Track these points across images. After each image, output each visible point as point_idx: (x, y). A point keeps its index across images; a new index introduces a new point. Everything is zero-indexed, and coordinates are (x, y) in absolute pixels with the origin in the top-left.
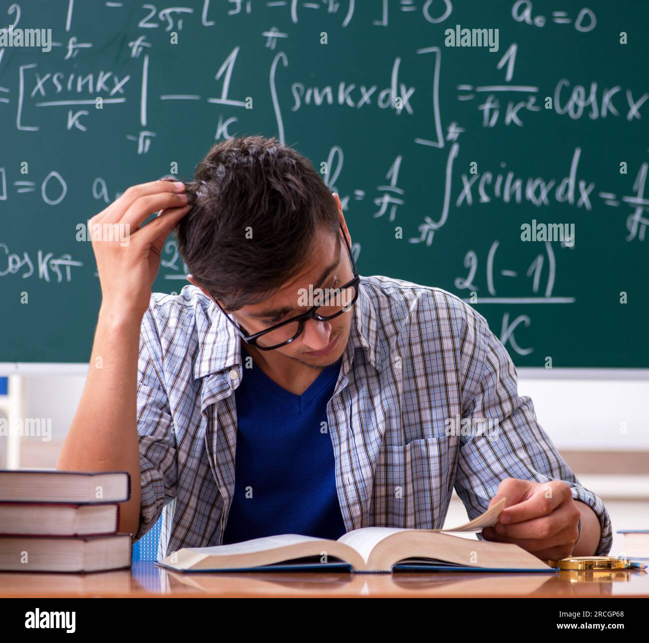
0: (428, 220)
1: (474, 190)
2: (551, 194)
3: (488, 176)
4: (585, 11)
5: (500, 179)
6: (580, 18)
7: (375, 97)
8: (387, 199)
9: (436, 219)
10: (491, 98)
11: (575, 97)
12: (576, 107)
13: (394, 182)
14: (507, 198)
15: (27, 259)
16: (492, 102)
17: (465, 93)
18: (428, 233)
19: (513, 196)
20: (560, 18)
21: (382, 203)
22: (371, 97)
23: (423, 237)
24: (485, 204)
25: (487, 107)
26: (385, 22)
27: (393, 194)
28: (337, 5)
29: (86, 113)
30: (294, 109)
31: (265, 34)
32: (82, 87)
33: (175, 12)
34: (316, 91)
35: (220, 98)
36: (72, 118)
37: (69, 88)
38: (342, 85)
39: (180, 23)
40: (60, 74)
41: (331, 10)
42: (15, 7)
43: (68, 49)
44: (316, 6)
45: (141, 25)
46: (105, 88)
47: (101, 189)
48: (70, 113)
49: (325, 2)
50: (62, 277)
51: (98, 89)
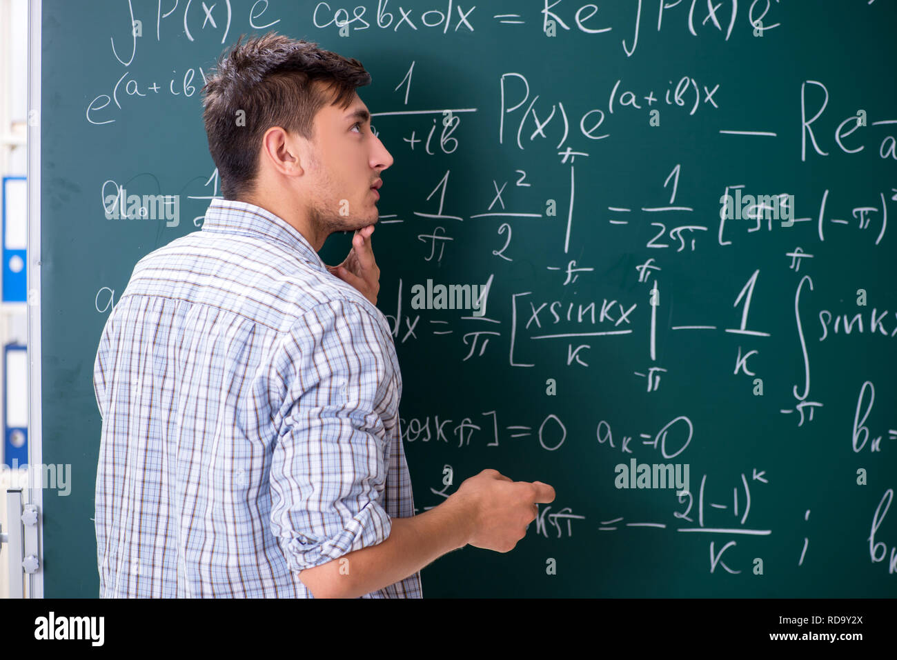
28: (868, 221)
29: (588, 347)
30: (822, 339)
31: (789, 254)
32: (583, 317)
33: (688, 230)
34: (845, 318)
35: (739, 328)
36: (573, 351)
37: (569, 318)
38: (874, 312)
39: (693, 242)
40: (558, 302)
41: (861, 226)
42: (506, 227)
43: (567, 274)
44: (845, 222)
45: (649, 245)
46: (609, 318)
47: (607, 432)
48: (570, 347)
49: (856, 217)
50: (562, 532)
51: (602, 320)
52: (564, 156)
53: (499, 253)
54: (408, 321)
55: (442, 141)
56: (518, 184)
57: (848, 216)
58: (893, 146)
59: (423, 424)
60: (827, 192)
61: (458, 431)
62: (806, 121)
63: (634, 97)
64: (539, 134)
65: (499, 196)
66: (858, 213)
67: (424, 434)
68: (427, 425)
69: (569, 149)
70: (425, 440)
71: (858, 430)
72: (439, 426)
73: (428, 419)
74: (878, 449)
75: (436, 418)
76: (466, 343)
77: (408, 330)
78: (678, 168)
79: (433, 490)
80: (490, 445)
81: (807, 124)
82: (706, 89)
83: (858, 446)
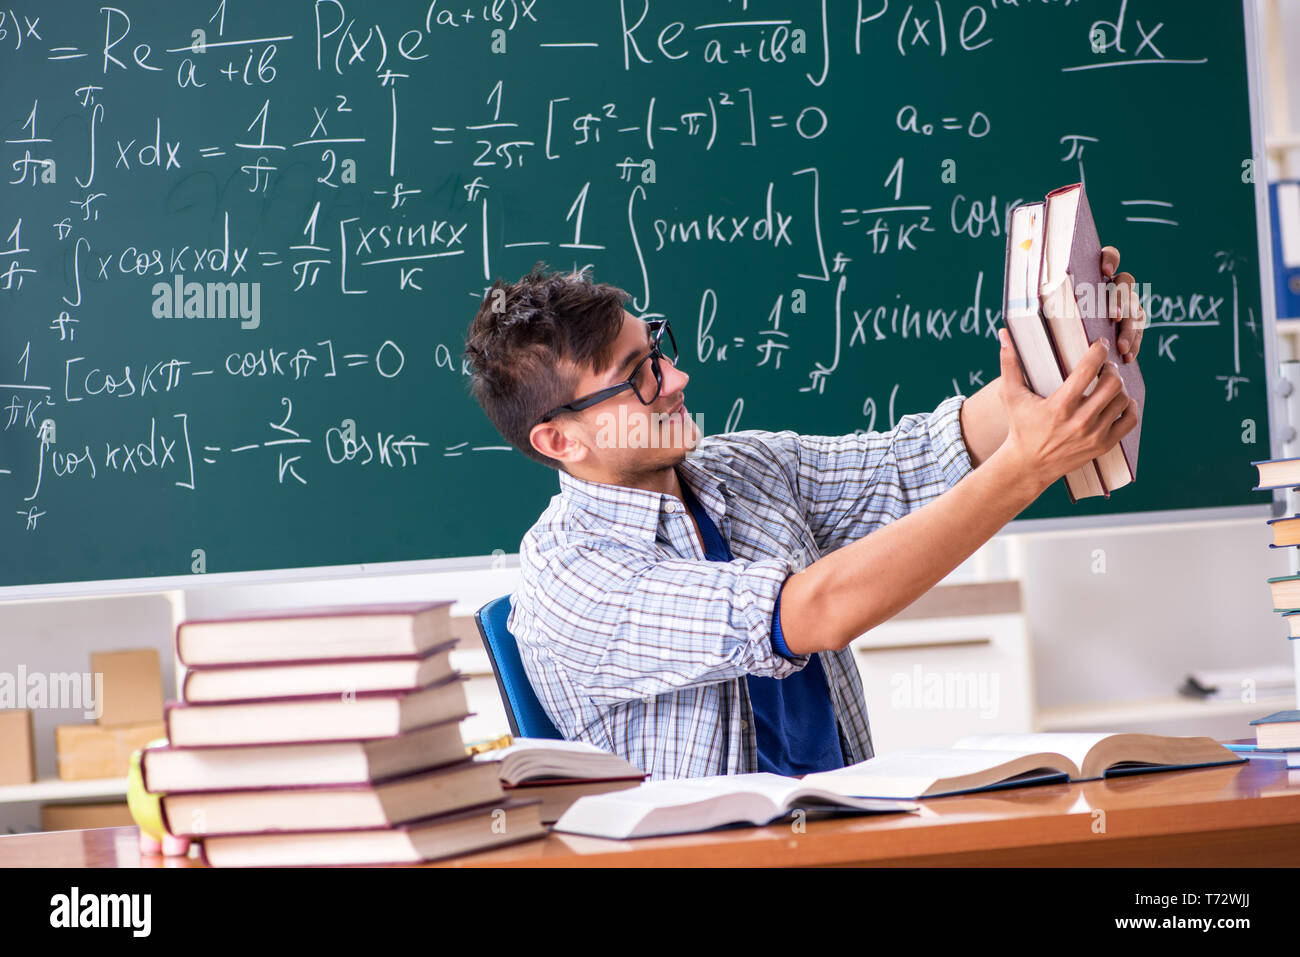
0: (818, 365)
1: (868, 327)
2: (954, 326)
3: (883, 310)
4: (978, 114)
5: (896, 312)
6: (973, 122)
7: (748, 229)
8: (770, 344)
9: (828, 365)
10: (879, 221)
11: (973, 212)
12: (975, 224)
13: (777, 326)
14: (905, 334)
15: (365, 443)
16: (881, 226)
17: (850, 217)
18: (819, 380)
19: (912, 331)
20: (950, 124)
21: (765, 349)
22: (742, 230)
23: (814, 386)
24: (881, 341)
25: (876, 231)
26: (754, 144)
27: (777, 339)
28: (698, 126)
29: (421, 270)
30: (658, 249)
31: (619, 165)
32: (413, 240)
33: (514, 146)
34: (681, 226)
35: (573, 242)
36: (405, 276)
37: (399, 242)
38: (710, 218)
39: (521, 158)
40: (387, 227)
41: (691, 132)
42: (329, 153)
43: (394, 197)
44: (674, 129)
45: (476, 163)
46: (440, 239)
47: (445, 356)
48: (402, 271)
49: (684, 123)
50: (407, 460)
51: (432, 241)
52: (384, 78)
53: (324, 180)
54: (236, 254)
55: (260, 70)
56: (339, 109)
57: (677, 123)
58: (718, 50)
59: (257, 359)
60: (653, 100)
61: (294, 363)
62: (628, 30)
63: (451, 15)
64: (357, 57)
65: (320, 122)
66: (687, 119)
67: (259, 368)
68: (262, 359)
69: (389, 71)
70: (260, 374)
71: (702, 339)
72: (275, 359)
73: (262, 352)
74: (724, 358)
75: (271, 350)
76: (297, 273)
77: (237, 263)
78: (500, 83)
79: (272, 424)
80: (327, 375)
81: (629, 32)
82: (523, 3)
83: (703, 356)
